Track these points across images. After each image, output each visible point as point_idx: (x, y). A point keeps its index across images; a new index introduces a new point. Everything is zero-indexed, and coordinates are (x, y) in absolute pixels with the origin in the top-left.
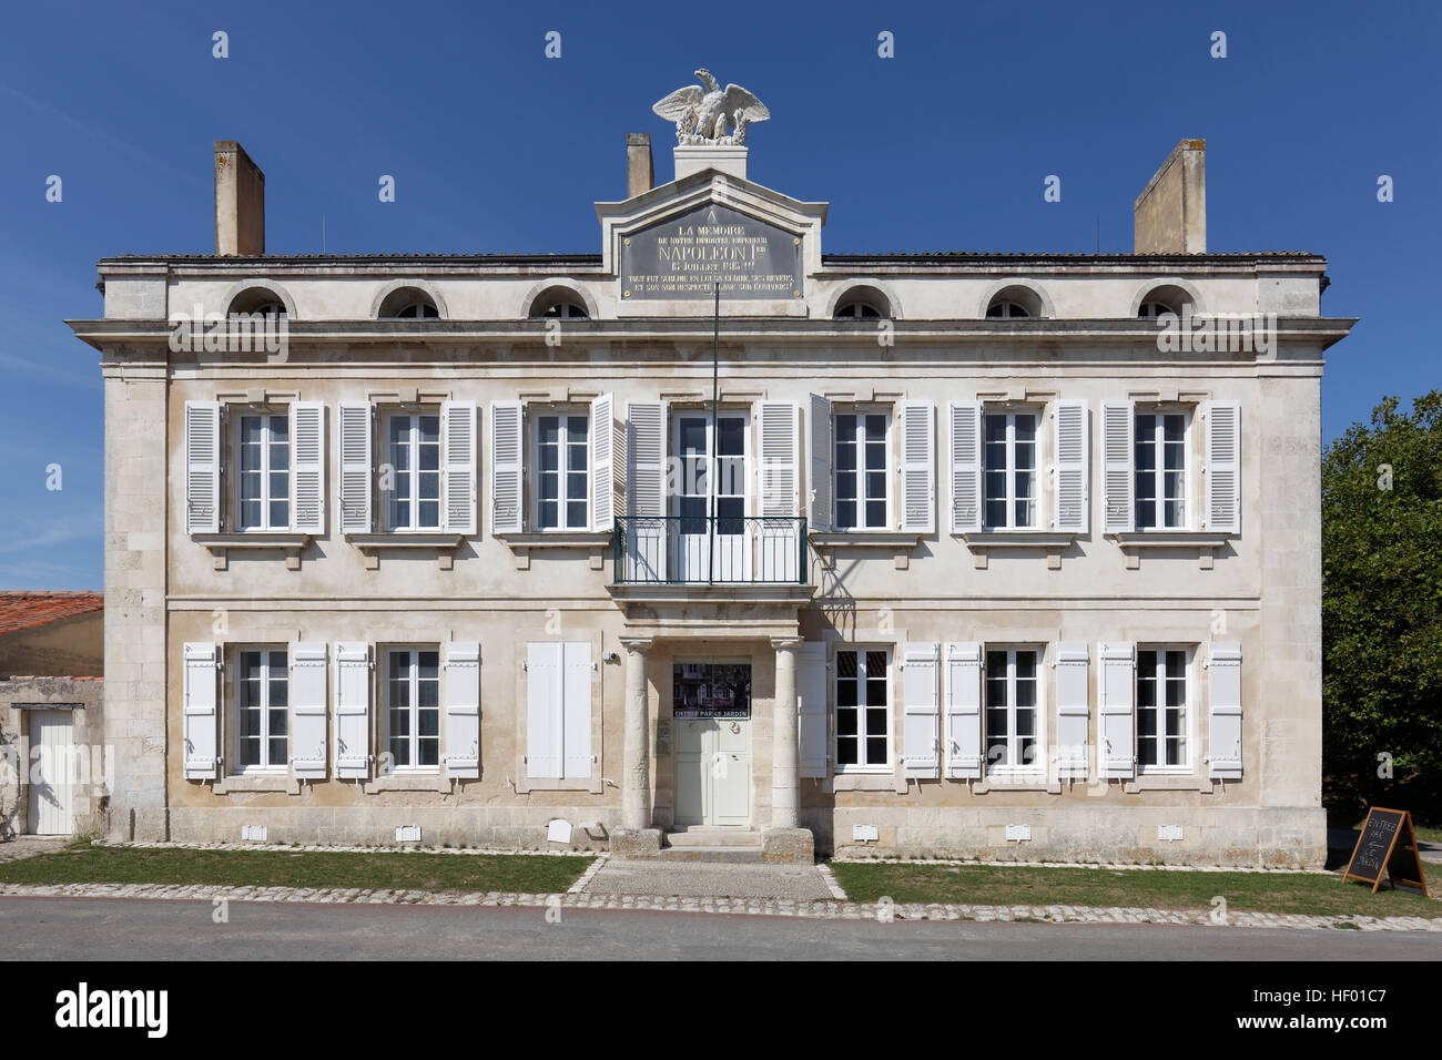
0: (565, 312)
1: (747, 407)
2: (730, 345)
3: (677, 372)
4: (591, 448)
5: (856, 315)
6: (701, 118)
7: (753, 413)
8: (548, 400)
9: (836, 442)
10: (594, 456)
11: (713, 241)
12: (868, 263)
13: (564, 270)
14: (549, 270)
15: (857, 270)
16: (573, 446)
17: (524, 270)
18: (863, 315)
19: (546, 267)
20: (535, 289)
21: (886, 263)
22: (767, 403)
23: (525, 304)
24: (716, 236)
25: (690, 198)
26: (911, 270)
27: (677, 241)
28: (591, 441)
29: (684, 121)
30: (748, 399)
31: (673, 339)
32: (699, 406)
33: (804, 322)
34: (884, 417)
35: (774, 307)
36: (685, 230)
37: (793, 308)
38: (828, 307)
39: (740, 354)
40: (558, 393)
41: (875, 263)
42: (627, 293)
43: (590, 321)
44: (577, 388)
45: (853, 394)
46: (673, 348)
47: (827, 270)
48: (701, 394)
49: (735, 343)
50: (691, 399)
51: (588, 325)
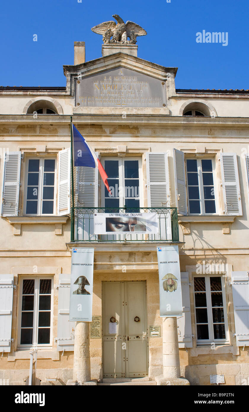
0: (45, 111)
1: (140, 156)
2: (131, 127)
3: (104, 139)
4: (57, 175)
5: (193, 115)
7: (144, 157)
8: (35, 151)
9: (187, 172)
10: (59, 178)
11: (121, 82)
12: (198, 93)
13: (46, 93)
14: (39, 93)
15: (194, 95)
16: (47, 174)
17: (25, 93)
18: (196, 115)
19: (37, 91)
20: (30, 101)
21: (207, 93)
22: (151, 153)
23: (25, 108)
24: (123, 80)
25: (110, 63)
26: (220, 96)
27: (104, 83)
28: (57, 172)
29: (106, 34)
30: (141, 151)
31: (102, 124)
32: (115, 155)
33: (169, 116)
34: (211, 160)
35: (153, 110)
36: (108, 77)
37: (163, 111)
38: (180, 111)
39: (136, 131)
40: (40, 148)
41: (202, 93)
42: (78, 104)
43: (59, 115)
44: (50, 146)
45: (195, 150)
46: (102, 128)
47: (178, 95)
48: (116, 149)
49: (134, 125)
50: (111, 152)
51: (58, 117)
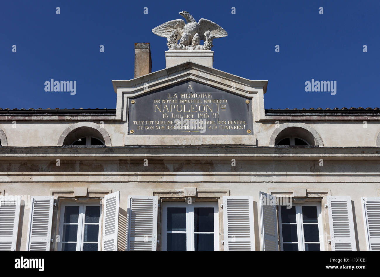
0: (88, 141)
1: (216, 200)
2: (203, 162)
3: (165, 179)
4: (102, 227)
5: (291, 144)
6: (183, 35)
7: (220, 205)
8: (73, 195)
9: (281, 224)
10: (104, 232)
11: (191, 101)
12: (297, 114)
13: (89, 118)
14: (79, 118)
15: (290, 118)
16: (89, 225)
17: (62, 118)
18: (295, 145)
19: (77, 116)
20: (68, 129)
21: (309, 114)
22: (230, 198)
23: (61, 137)
24: (193, 99)
25: (175, 78)
26: (327, 118)
27: (167, 101)
28: (102, 222)
29: (172, 37)
30: (216, 195)
31: (163, 158)
32: (182, 200)
33: (255, 148)
34: (315, 207)
35: (234, 139)
36: (172, 95)
37: (246, 140)
38: (271, 140)
39: (210, 167)
40: (80, 191)
41: (302, 114)
42: (132, 131)
43: (106, 147)
44: (93, 188)
45: (292, 193)
46: (163, 164)
47: (268, 118)
48: (182, 192)
49: (207, 161)
50: (175, 195)
51: (104, 150)
